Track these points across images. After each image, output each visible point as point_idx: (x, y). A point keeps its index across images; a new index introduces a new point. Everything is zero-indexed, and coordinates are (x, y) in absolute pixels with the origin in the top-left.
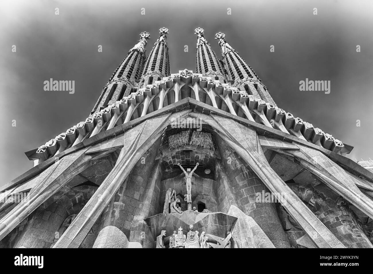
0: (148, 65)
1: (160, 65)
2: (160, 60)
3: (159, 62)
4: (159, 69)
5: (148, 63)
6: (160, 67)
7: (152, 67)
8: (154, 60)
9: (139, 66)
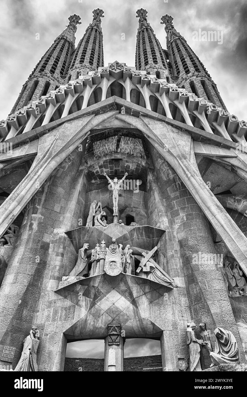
0: (76, 57)
1: (91, 57)
2: (91, 50)
3: (90, 52)
4: (90, 62)
5: (77, 54)
6: (90, 59)
7: (81, 58)
8: (83, 51)
9: (66, 58)
